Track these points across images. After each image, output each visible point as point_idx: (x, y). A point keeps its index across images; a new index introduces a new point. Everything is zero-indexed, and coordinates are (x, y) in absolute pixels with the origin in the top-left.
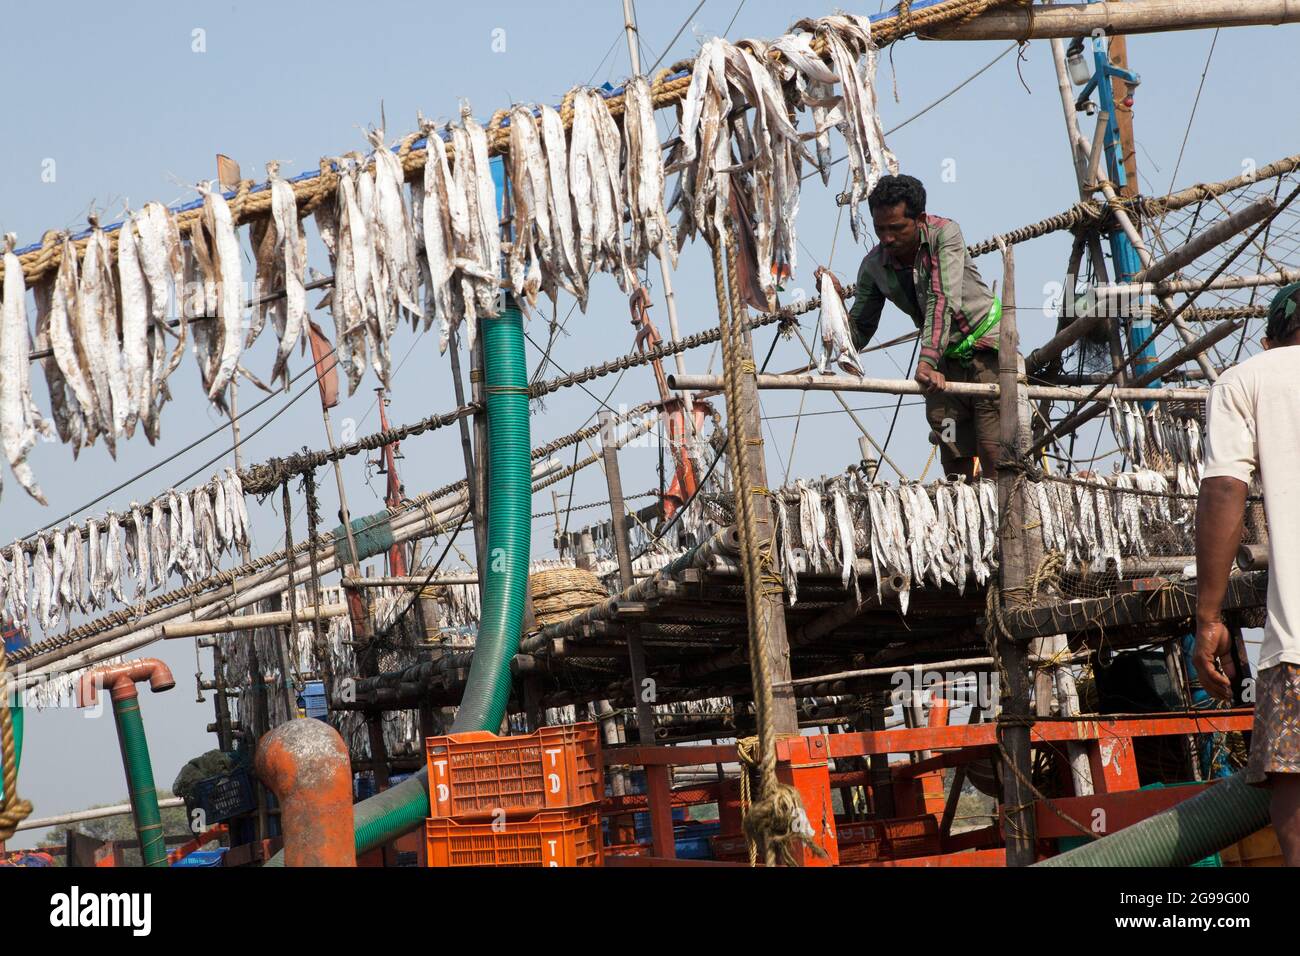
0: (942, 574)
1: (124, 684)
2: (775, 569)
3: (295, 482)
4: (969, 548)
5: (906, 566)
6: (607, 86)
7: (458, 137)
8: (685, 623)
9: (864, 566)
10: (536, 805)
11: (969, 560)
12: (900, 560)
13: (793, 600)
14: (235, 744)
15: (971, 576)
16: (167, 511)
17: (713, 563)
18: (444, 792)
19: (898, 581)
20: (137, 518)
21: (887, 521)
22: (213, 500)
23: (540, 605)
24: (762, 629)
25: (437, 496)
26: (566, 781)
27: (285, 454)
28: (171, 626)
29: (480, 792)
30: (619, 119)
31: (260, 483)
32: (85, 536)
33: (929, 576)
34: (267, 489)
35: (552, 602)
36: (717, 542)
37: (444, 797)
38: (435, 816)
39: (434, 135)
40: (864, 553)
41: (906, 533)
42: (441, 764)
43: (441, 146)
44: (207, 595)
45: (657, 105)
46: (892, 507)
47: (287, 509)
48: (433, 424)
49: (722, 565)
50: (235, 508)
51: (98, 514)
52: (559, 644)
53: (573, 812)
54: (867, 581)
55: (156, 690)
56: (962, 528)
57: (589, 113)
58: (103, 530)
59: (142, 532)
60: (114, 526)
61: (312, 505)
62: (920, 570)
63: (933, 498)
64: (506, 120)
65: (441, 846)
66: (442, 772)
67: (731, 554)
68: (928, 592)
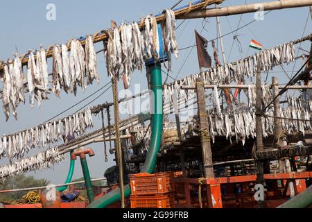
0: (253, 135)
1: (82, 154)
3: (105, 110)
6: (81, 38)
7: (38, 53)
9: (233, 134)
12: (243, 132)
16: (73, 118)
19: (241, 138)
20: (65, 120)
21: (239, 122)
22: (84, 115)
28: (96, 140)
30: (84, 46)
31: (95, 111)
32: (53, 124)
33: (250, 136)
34: (97, 112)
35: (169, 139)
39: (32, 53)
40: (233, 131)
41: (244, 125)
43: (33, 56)
45: (94, 42)
46: (241, 118)
47: (103, 117)
50: (89, 117)
51: (56, 119)
54: (234, 138)
55: (90, 156)
57: (75, 45)
58: (57, 123)
59: (67, 123)
60: (60, 122)
61: (109, 116)
62: (248, 134)
63: (252, 115)
64: (52, 48)
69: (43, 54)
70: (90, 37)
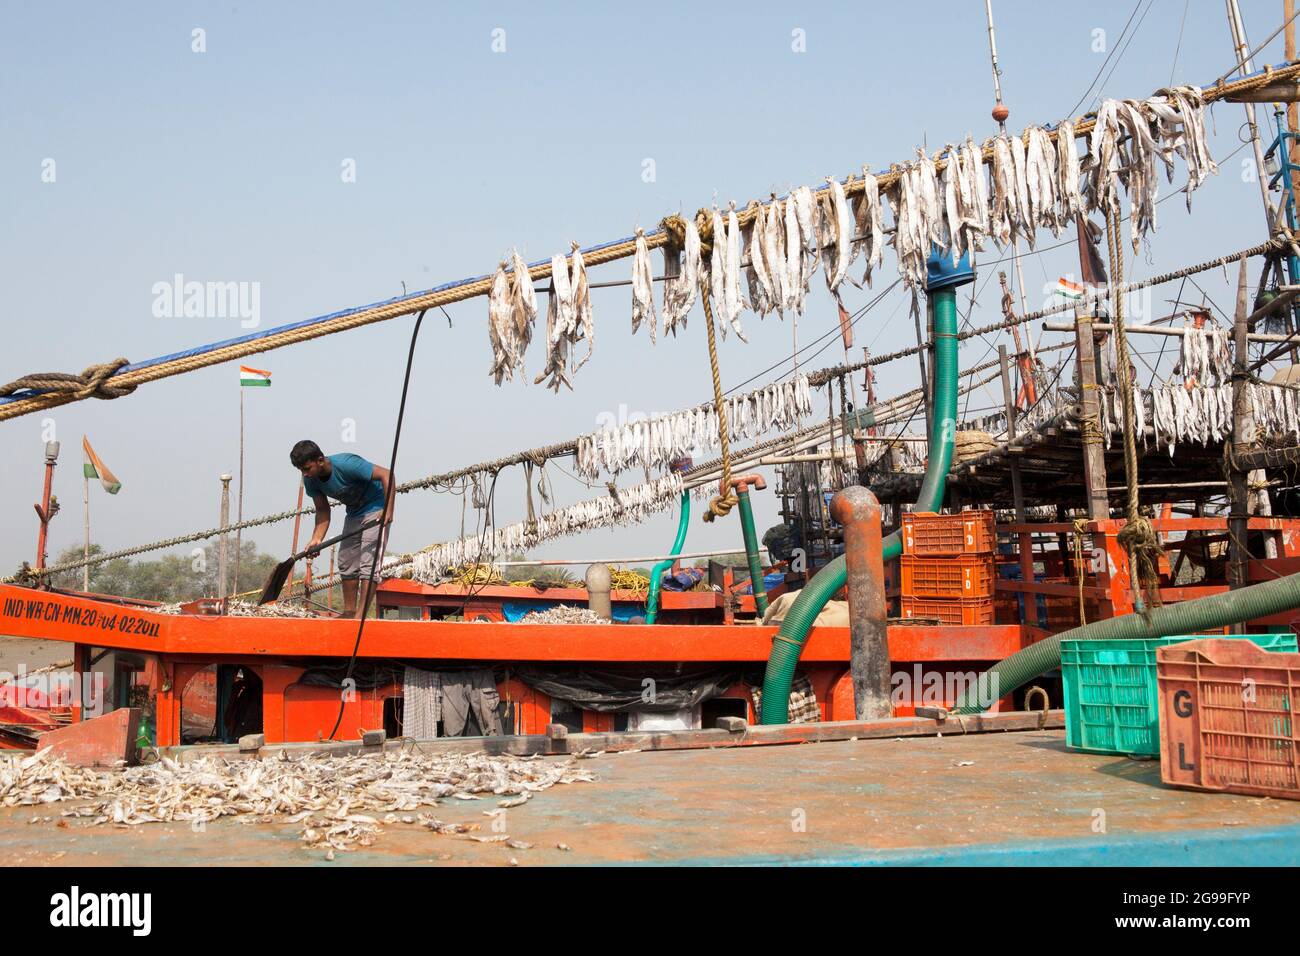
0: (1194, 436)
1: (742, 485)
2: (1099, 429)
3: (835, 381)
4: (1210, 422)
5: (1174, 430)
6: (1048, 125)
7: (965, 152)
8: (1043, 459)
9: (1149, 430)
10: (959, 550)
11: (1210, 429)
12: (1170, 427)
13: (1109, 447)
14: (792, 522)
15: (1211, 438)
16: (771, 393)
17: (1064, 425)
18: (910, 542)
19: (1169, 439)
20: (756, 396)
21: (1163, 406)
22: (794, 389)
23: (961, 450)
24: (1091, 462)
25: (898, 399)
26: (976, 539)
27: (830, 366)
28: (764, 459)
29: (930, 542)
30: (1055, 143)
31: (819, 381)
32: (732, 404)
33: (1186, 437)
34: (821, 384)
35: (967, 448)
36: (1067, 413)
37: (911, 544)
38: (905, 554)
39: (952, 150)
40: (1150, 423)
41: (1174, 413)
42: (909, 527)
43: (956, 156)
44: (781, 445)
45: (1077, 136)
46: (1167, 398)
47: (831, 395)
48: (907, 353)
49: (1070, 426)
50: (805, 393)
51: (738, 394)
52: (973, 469)
53: (980, 555)
54: (1151, 438)
55: (758, 489)
56: (1206, 411)
57: (1038, 140)
58: (740, 402)
59: (759, 403)
60: (746, 400)
61: (843, 393)
62: (1181, 433)
63: (1190, 394)
64: (992, 143)
65: (909, 569)
66: (910, 531)
67: (1074, 420)
68: (1186, 446)
69: (978, 157)
70: (1068, 125)
